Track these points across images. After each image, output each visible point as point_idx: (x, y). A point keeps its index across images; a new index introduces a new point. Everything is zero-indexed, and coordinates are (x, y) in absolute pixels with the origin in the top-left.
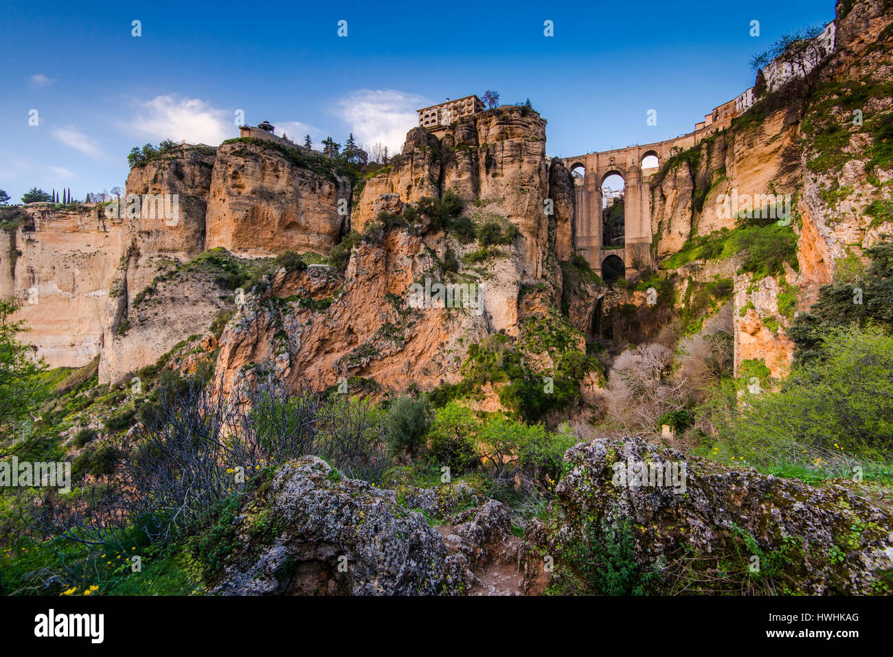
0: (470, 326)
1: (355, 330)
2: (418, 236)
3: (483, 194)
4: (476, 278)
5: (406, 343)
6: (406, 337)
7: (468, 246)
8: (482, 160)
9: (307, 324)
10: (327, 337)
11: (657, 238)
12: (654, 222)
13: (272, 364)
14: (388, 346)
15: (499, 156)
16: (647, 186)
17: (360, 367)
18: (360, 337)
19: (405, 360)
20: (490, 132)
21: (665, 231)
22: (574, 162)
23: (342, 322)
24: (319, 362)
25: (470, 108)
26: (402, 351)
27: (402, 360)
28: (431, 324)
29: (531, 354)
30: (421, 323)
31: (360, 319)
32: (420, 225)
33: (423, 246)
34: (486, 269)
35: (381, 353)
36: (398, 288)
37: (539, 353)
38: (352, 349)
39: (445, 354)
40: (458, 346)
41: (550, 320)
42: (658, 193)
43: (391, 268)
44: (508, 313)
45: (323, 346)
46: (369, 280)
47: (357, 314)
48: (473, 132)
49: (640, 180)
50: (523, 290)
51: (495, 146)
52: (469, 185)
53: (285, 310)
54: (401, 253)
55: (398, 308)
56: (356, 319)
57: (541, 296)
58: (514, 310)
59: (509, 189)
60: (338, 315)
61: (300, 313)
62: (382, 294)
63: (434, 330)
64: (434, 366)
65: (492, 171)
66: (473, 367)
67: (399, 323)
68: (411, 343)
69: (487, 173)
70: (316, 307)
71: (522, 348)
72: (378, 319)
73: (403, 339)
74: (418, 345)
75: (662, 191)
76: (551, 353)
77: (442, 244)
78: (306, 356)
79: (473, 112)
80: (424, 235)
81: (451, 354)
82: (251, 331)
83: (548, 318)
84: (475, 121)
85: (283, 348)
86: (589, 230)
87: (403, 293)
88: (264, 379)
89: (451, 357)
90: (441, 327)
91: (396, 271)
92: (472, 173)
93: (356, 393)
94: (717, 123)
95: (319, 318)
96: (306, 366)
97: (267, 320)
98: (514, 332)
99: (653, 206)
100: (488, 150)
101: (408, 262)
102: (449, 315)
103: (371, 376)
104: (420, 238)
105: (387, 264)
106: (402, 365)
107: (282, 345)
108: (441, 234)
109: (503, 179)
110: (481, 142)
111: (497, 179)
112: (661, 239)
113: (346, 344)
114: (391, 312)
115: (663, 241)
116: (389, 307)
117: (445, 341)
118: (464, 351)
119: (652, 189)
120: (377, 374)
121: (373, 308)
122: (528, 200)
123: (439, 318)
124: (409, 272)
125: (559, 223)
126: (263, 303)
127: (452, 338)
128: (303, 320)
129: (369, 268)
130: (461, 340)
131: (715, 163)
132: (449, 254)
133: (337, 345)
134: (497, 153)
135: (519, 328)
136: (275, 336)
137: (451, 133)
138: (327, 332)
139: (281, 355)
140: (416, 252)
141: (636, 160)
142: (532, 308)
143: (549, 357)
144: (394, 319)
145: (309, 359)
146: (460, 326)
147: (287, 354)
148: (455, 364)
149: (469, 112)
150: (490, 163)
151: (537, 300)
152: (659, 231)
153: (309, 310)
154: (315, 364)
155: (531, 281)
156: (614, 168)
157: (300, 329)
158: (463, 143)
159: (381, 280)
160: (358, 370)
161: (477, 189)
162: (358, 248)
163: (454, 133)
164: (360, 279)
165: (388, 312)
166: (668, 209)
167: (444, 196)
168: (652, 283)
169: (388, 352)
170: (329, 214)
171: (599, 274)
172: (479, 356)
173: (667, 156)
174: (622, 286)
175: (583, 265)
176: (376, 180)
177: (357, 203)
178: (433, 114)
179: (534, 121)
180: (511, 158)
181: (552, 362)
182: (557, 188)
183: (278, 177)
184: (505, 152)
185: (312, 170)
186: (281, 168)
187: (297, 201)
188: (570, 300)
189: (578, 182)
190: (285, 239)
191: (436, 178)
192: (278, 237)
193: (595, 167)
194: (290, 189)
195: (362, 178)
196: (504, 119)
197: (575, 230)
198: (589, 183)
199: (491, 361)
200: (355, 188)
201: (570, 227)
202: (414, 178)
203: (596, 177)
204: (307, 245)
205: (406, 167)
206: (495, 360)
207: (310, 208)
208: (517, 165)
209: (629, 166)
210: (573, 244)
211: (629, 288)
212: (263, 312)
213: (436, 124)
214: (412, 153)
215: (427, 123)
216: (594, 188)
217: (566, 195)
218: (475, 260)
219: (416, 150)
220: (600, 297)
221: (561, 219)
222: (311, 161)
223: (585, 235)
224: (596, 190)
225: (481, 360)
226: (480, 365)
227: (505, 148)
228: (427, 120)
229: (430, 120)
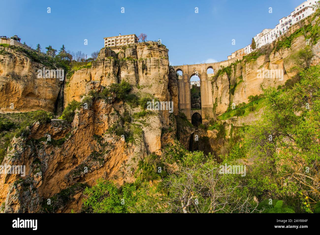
0: (139, 151)
1: (77, 156)
2: (110, 104)
3: (141, 83)
4: (140, 126)
5: (105, 162)
6: (105, 158)
7: (135, 109)
8: (140, 66)
9: (51, 154)
10: (62, 161)
11: (215, 105)
12: (214, 98)
13: (32, 179)
14: (96, 164)
15: (148, 65)
16: (210, 82)
17: (80, 177)
18: (79, 160)
19: (105, 171)
20: (143, 53)
21: (219, 102)
23: (70, 152)
24: (57, 176)
25: (132, 40)
26: (102, 167)
27: (103, 171)
28: (118, 151)
29: (168, 164)
30: (113, 151)
31: (79, 150)
32: (111, 98)
33: (113, 109)
34: (145, 121)
35: (92, 168)
36: (100, 132)
37: (172, 163)
38: (75, 167)
39: (126, 167)
40: (133, 162)
41: (176, 146)
42: (215, 85)
43: (96, 121)
44: (156, 144)
45: (60, 167)
46: (85, 128)
47: (78, 147)
48: (135, 52)
49: (207, 79)
50: (163, 131)
51: (146, 60)
52: (134, 78)
53: (39, 146)
54: (101, 113)
55: (100, 143)
56: (77, 150)
57: (171, 134)
58: (160, 142)
59: (154, 81)
60: (68, 148)
61: (47, 148)
62: (91, 135)
63: (120, 154)
64: (120, 174)
65: (145, 71)
66: (141, 173)
67: (101, 151)
68: (107, 162)
69: (143, 72)
70: (56, 144)
71: (164, 161)
72: (89, 149)
73: (103, 160)
74: (112, 163)
75: (216, 84)
76: (178, 162)
77: (122, 108)
78: (50, 173)
79: (134, 42)
80: (113, 103)
81: (129, 167)
82: (21, 160)
83: (174, 145)
84: (136, 47)
85: (39, 169)
86: (185, 101)
87: (103, 134)
88: (28, 189)
89: (129, 168)
90: (124, 152)
91: (99, 122)
92: (135, 72)
93: (78, 193)
94: (237, 57)
95: (58, 150)
96: (50, 179)
97: (30, 152)
98: (159, 153)
99: (213, 91)
100: (143, 61)
101: (105, 118)
102: (128, 146)
103: (85, 182)
104: (111, 105)
105: (94, 119)
106: (103, 174)
107: (38, 167)
108: (122, 103)
109: (151, 76)
110: (139, 57)
111: (148, 75)
112: (217, 106)
113: (71, 164)
114: (96, 145)
115: (218, 107)
116: (95, 142)
117: (125, 160)
118: (135, 165)
119: (212, 83)
120: (89, 180)
121: (87, 143)
122: (163, 87)
123: (123, 147)
124: (106, 123)
125: (173, 97)
126: (27, 142)
127: (129, 158)
128: (49, 152)
129: (85, 121)
130: (134, 159)
131: (238, 74)
132: (126, 113)
133: (67, 165)
134: (148, 63)
135: (162, 151)
136: (34, 162)
137: (123, 51)
138: (62, 158)
139: (38, 173)
140: (110, 112)
141: (205, 70)
142: (167, 140)
143: (177, 165)
144: (98, 149)
145: (51, 174)
146: (133, 151)
147: (41, 172)
148: (131, 172)
149: (132, 42)
150: (144, 68)
151: (169, 136)
152: (216, 102)
153: (53, 146)
154: (55, 177)
155: (166, 127)
157: (48, 157)
158: (130, 57)
159: (91, 128)
160: (78, 179)
161: (138, 81)
162: (79, 110)
163: (125, 51)
164: (80, 127)
165: (94, 145)
166: (220, 93)
167: (121, 83)
168: (215, 126)
169: (95, 167)
170: (52, 88)
171: (190, 121)
172: (144, 167)
173: (217, 69)
174: (202, 128)
175: (184, 117)
176: (81, 71)
177: (69, 83)
178: (113, 41)
179: (164, 49)
180: (154, 67)
181: (178, 168)
182: (172, 81)
183: (23, 67)
184: (151, 63)
185: (43, 64)
186: (25, 62)
187: (34, 81)
188: (180, 135)
189: (180, 78)
190: (25, 102)
191: (116, 73)
192: (21, 101)
193: (187, 71)
194: (31, 74)
195: (70, 70)
196: (150, 48)
197: (179, 100)
198: (185, 78)
199: (151, 169)
200: (67, 74)
201: (178, 99)
202: (104, 72)
203: (188, 76)
204: (38, 106)
205: (100, 66)
206: (153, 169)
207: (41, 84)
208: (157, 69)
209: (202, 72)
210: (179, 107)
211: (205, 129)
212: (28, 148)
213: (114, 45)
214: (104, 60)
215: (109, 44)
216: (187, 81)
217: (176, 84)
218: (139, 116)
219: (106, 58)
220: (192, 133)
221: (174, 95)
222: (42, 58)
223: (184, 103)
224: (188, 82)
225: (146, 169)
226: (145, 172)
227: (151, 61)
228: (109, 43)
229: (111, 43)
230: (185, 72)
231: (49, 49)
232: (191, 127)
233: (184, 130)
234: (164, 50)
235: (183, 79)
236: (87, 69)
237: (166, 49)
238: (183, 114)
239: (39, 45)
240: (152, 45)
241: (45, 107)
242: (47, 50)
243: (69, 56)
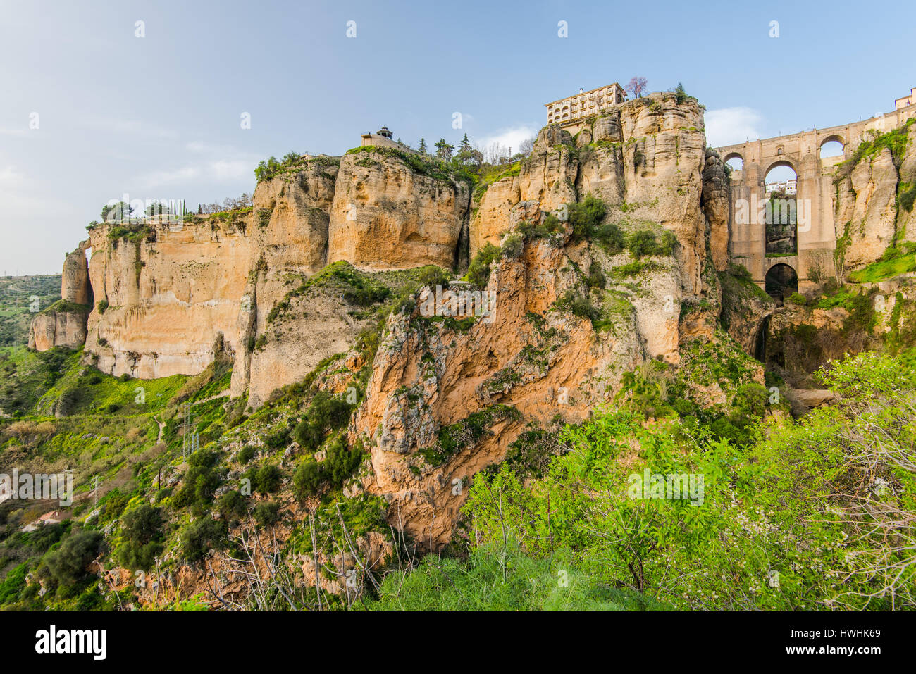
0: (623, 352)
1: (495, 353)
2: (560, 248)
3: (630, 196)
4: (627, 295)
5: (550, 368)
6: (550, 361)
7: (615, 258)
8: (629, 158)
9: (451, 346)
10: (470, 360)
11: (842, 244)
12: (839, 223)
13: (421, 388)
14: (530, 371)
15: (649, 153)
16: (829, 180)
17: (503, 393)
18: (500, 360)
19: (549, 387)
20: (637, 126)
21: (856, 234)
22: (728, 153)
23: (483, 344)
24: (461, 387)
25: (610, 98)
26: (545, 377)
27: (546, 387)
28: (577, 347)
29: (697, 386)
30: (567, 346)
31: (500, 341)
32: (562, 235)
33: (565, 259)
34: (639, 284)
35: (523, 379)
36: (538, 306)
37: (707, 385)
38: (492, 373)
39: (594, 383)
40: (610, 373)
41: (718, 345)
42: (844, 186)
43: (531, 284)
44: (667, 336)
45: (466, 371)
46: (510, 298)
47: (497, 335)
48: (617, 126)
49: (819, 172)
50: (685, 307)
51: (644, 140)
52: (614, 187)
53: (430, 331)
54: (542, 267)
55: (540, 329)
56: (497, 341)
57: (705, 317)
58: (675, 333)
59: (663, 190)
60: (480, 336)
61: (444, 334)
62: (523, 314)
63: (581, 354)
64: (581, 397)
65: (641, 169)
66: (630, 399)
67: (541, 346)
68: (555, 369)
69: (636, 172)
70: (459, 328)
71: (686, 378)
72: (519, 341)
73: (546, 364)
74: (563, 371)
75: (851, 184)
76: (723, 384)
77: (586, 256)
78: (450, 380)
79: (614, 102)
80: (566, 246)
81: (602, 382)
82: (403, 353)
83: (715, 342)
84: (619, 113)
85: (431, 372)
86: (749, 234)
87: (544, 312)
88: (415, 405)
89: (601, 386)
90: (589, 351)
91: (537, 288)
92: (617, 172)
93: (499, 422)
95: (462, 339)
96: (450, 391)
97: (416, 341)
98: (675, 359)
99: (838, 203)
100: (637, 146)
101: (550, 277)
102: (598, 338)
103: (512, 403)
104: (563, 250)
105: (527, 280)
106: (546, 392)
107: (430, 368)
108: (584, 244)
109: (655, 178)
110: (626, 137)
111: (647, 178)
112: (849, 244)
113: (486, 367)
114: (532, 333)
115: (852, 247)
116: (530, 327)
117: (593, 367)
118: (616, 380)
119: (836, 183)
120: (520, 401)
121: (514, 329)
122: (687, 202)
123: (587, 341)
124: (551, 288)
125: (714, 226)
126: (412, 323)
127: (602, 365)
128: (446, 341)
129: (510, 285)
130: (613, 367)
132: (594, 268)
133: (479, 369)
134: (648, 149)
135: (680, 354)
136: (423, 359)
137: (588, 128)
138: (470, 354)
139: (429, 379)
140: (559, 266)
141: (813, 147)
142: (694, 331)
143: (720, 390)
144: (535, 340)
145: (452, 383)
146: (610, 350)
147: (435, 378)
148: (606, 394)
149: (609, 103)
150: (639, 161)
151: (701, 321)
152: (846, 234)
153: (453, 331)
154: (458, 388)
155: (692, 298)
156: (783, 158)
157: (445, 351)
158: (604, 139)
159: (522, 297)
160: (500, 397)
161: (622, 191)
162: (498, 263)
163: (592, 128)
164: (501, 297)
165: (528, 334)
166: (861, 207)
167: (583, 201)
168: (840, 300)
169: (531, 378)
170: (449, 222)
171: (762, 287)
172: (637, 386)
173: (856, 142)
174: (798, 302)
175: (742, 276)
176: (500, 184)
177: (477, 210)
178: (565, 108)
179: (692, 108)
180: (665, 155)
181: (724, 396)
182: (712, 185)
183: (399, 186)
184: (657, 147)
185: (431, 176)
186: (402, 177)
187: (417, 210)
188: (730, 319)
189: (733, 176)
190: (405, 251)
191: (573, 180)
192: (399, 250)
193: (757, 158)
194: (412, 198)
195: (480, 183)
196: (656, 109)
197: (730, 234)
198: (750, 176)
199: (653, 393)
200: (474, 193)
201: (727, 231)
202: (547, 181)
203: (759, 169)
204: (426, 257)
205: (538, 169)
206: (657, 392)
207: (430, 217)
208: (672, 161)
209: (804, 155)
210: (729, 251)
211: (807, 305)
212: (413, 333)
213: (568, 118)
214: (546, 154)
215: (557, 118)
216: (756, 183)
217: (723, 192)
218: (625, 275)
219: (550, 150)
220: (766, 314)
221: (716, 221)
222: (430, 166)
223: (743, 239)
224: (759, 185)
225: (640, 391)
226: (639, 397)
227: (658, 142)
228: (557, 114)
229: (561, 114)
230: (749, 159)
231: (441, 145)
232: (763, 300)
233: (742, 307)
234: (692, 111)
235: (745, 180)
236: (511, 178)
237: (699, 106)
238: (741, 268)
239: (423, 140)
240: (661, 103)
241: (437, 260)
242: (437, 149)
243: (477, 155)
